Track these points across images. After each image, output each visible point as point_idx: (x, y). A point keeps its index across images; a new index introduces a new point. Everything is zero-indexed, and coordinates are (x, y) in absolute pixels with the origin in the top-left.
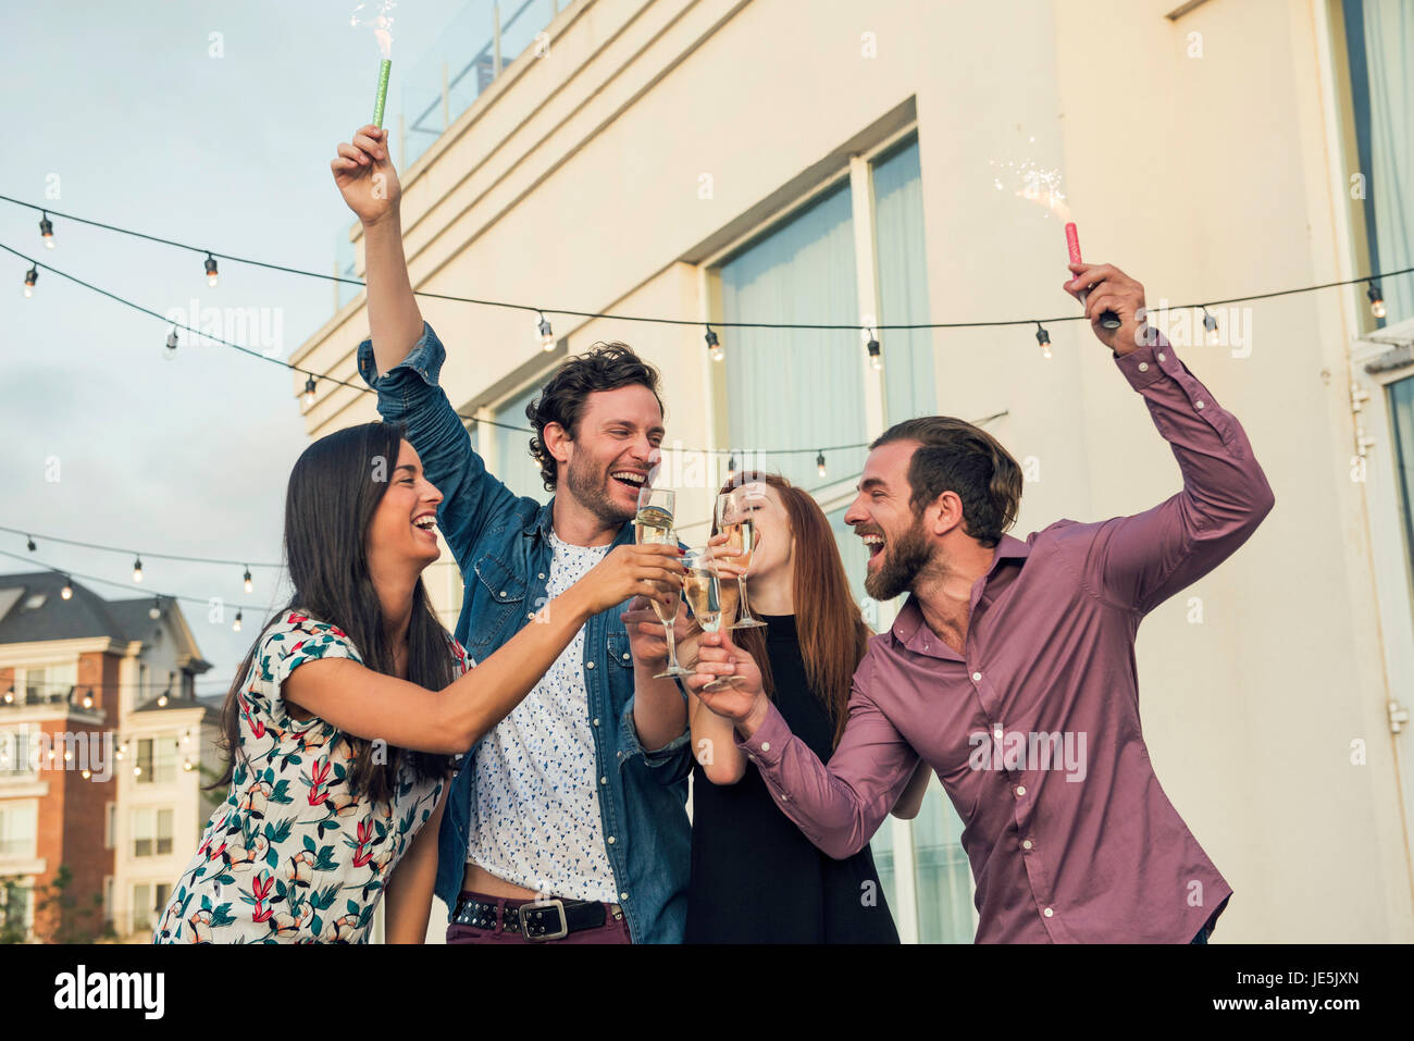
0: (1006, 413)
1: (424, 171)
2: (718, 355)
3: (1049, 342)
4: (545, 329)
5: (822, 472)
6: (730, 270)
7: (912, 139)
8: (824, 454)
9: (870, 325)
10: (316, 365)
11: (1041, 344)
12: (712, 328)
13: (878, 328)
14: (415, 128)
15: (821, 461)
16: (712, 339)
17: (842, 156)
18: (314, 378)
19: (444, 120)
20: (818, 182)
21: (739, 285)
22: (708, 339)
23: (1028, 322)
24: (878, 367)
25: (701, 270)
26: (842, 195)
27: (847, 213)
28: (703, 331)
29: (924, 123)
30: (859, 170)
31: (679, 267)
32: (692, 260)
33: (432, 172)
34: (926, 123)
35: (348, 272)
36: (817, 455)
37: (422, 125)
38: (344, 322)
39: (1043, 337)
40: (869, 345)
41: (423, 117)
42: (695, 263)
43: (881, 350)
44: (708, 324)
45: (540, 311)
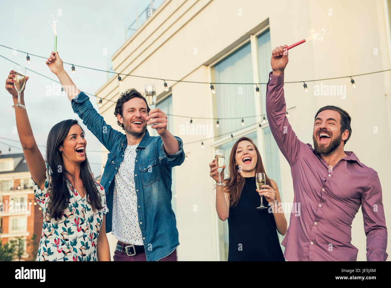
0: (295, 107)
1: (132, 41)
2: (214, 92)
3: (307, 87)
4: (166, 85)
5: (243, 124)
6: (217, 67)
7: (268, 30)
8: (244, 119)
9: (257, 83)
10: (102, 95)
11: (305, 88)
12: (212, 84)
13: (259, 84)
14: (129, 29)
15: (243, 121)
16: (212, 87)
17: (248, 35)
18: (102, 99)
19: (137, 26)
20: (241, 42)
21: (220, 72)
22: (211, 87)
23: (301, 82)
24: (259, 95)
25: (209, 68)
26: (248, 46)
27: (250, 51)
28: (210, 85)
29: (271, 25)
30: (253, 39)
31: (203, 67)
32: (206, 65)
33: (134, 41)
34: (272, 25)
35: (111, 69)
36: (242, 119)
37: (131, 28)
38: (110, 83)
39: (305, 86)
40: (256, 89)
41: (131, 25)
42: (207, 66)
43: (259, 90)
44: (211, 83)
45: (164, 80)
